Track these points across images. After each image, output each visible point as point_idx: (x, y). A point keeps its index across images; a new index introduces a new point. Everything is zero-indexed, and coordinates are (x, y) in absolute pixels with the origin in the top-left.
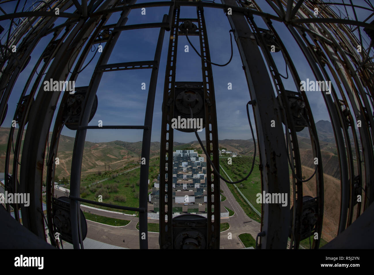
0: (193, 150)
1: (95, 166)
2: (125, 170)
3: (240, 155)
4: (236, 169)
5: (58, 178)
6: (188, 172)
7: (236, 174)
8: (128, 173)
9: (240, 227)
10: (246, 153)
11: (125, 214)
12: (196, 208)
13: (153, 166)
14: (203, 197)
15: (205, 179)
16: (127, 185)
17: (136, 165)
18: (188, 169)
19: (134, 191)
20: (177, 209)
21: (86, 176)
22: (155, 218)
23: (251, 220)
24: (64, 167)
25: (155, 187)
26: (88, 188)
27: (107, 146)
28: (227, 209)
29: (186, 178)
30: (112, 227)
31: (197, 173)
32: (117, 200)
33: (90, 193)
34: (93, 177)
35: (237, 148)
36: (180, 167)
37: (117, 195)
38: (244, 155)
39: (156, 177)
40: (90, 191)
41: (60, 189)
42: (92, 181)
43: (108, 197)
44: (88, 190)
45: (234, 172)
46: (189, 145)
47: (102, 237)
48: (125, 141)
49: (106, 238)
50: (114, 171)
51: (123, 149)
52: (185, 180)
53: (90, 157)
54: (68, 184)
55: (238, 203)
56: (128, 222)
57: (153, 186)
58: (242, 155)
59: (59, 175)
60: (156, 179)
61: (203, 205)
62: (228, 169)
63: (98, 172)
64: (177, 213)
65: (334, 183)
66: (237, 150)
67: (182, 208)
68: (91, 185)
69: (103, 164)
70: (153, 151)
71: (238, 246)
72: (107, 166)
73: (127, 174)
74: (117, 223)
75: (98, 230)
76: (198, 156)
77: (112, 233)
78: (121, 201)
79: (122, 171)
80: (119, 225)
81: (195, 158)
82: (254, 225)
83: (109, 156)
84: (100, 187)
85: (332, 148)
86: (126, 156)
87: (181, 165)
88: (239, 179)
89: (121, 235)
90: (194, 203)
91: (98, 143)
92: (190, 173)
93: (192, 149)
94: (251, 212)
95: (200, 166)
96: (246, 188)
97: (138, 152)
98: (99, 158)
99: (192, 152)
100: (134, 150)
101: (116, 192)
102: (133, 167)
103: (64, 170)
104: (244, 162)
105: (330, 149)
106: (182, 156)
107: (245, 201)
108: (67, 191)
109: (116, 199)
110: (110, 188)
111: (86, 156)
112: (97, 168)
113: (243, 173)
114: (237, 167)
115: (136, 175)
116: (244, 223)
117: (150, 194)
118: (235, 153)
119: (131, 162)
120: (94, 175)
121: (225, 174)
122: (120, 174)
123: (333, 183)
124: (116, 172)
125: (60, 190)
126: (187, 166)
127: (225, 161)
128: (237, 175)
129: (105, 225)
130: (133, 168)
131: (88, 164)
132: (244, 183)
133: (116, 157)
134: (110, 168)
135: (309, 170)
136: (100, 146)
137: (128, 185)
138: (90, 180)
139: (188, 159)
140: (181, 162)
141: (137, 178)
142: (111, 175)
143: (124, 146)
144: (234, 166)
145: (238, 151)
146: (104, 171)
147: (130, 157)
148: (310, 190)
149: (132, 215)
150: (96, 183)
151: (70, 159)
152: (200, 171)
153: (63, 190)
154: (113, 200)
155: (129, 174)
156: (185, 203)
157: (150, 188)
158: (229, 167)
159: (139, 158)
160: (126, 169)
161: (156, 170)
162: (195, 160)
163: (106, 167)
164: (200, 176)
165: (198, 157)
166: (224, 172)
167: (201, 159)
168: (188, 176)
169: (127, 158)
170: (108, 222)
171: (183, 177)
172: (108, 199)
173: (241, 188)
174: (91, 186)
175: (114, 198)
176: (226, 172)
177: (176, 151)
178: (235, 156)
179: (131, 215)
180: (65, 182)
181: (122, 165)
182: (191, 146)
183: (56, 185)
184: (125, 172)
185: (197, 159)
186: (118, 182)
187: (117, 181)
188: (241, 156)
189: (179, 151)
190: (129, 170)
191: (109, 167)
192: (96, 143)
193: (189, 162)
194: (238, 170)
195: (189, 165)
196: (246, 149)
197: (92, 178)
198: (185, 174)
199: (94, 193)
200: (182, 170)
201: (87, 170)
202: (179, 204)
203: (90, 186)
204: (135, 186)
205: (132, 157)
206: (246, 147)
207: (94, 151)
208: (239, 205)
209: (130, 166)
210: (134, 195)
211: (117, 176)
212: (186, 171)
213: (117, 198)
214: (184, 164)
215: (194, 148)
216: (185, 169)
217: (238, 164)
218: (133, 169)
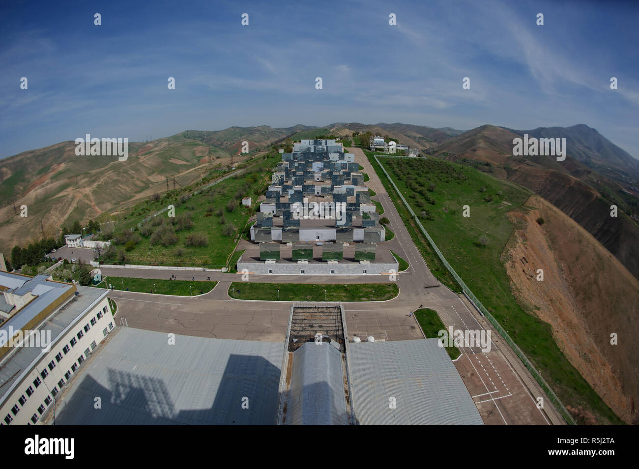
0: (334, 140)
1: (147, 185)
2: (204, 183)
3: (423, 155)
4: (415, 181)
5: (81, 226)
6: (324, 182)
7: (414, 190)
8: (211, 188)
9: (418, 294)
10: (434, 152)
11: (208, 270)
12: (338, 251)
13: (257, 172)
14: (352, 229)
15: (355, 195)
16: (209, 213)
17: (225, 172)
18: (323, 175)
19: (223, 223)
20: (303, 253)
21: (132, 208)
22: (262, 273)
23: (438, 283)
24: (91, 201)
25: (261, 211)
26: (136, 229)
27: (169, 145)
28: (396, 257)
29: (320, 192)
30: (184, 299)
31: (340, 183)
32: (192, 244)
33: (141, 239)
34: (144, 207)
35: (419, 142)
36: (309, 172)
37: (192, 234)
38: (431, 157)
39: (262, 192)
40: (141, 234)
41: (85, 245)
42: (144, 214)
43: (175, 240)
44: (136, 235)
45: (410, 186)
46: (327, 130)
47: (167, 323)
48: (203, 130)
49: (174, 323)
50: (183, 188)
51: (199, 145)
52: (318, 196)
53: (137, 171)
54: (100, 231)
55: (416, 247)
56: (213, 285)
57: (258, 210)
58: (428, 155)
59: (82, 219)
60: (263, 196)
61: (351, 246)
62: (399, 179)
63: (154, 195)
64: (303, 260)
65: (595, 251)
66: (418, 145)
67: (312, 250)
68: (142, 223)
69: (163, 178)
70: (257, 144)
71: (412, 333)
72: (171, 182)
73: (209, 191)
74: (193, 290)
75: (160, 309)
76: (343, 152)
77: (185, 310)
78: (200, 244)
79: (199, 187)
80: (196, 293)
81: (338, 154)
82: (444, 294)
83: (174, 162)
84: (159, 224)
85: (598, 181)
86: (207, 158)
87: (311, 167)
88: (419, 200)
89: (201, 313)
90: (334, 241)
91: (151, 142)
92: (328, 184)
93: (332, 138)
94: (439, 268)
95: (347, 170)
96: (433, 220)
97: (230, 147)
98: (155, 170)
99: (332, 143)
100: (221, 145)
101: (189, 228)
102: (219, 176)
103: (90, 206)
104: (430, 169)
105: (594, 182)
106: (312, 151)
107: (429, 245)
108: (97, 245)
109: (190, 243)
110: (177, 223)
111: (130, 170)
112: (152, 188)
113: (428, 190)
114: (416, 176)
115: (226, 192)
116: (426, 288)
117: (252, 227)
118: (415, 151)
119: (215, 169)
120: (147, 203)
121: (394, 189)
122: (196, 193)
123: (594, 249)
124: (188, 191)
125: (86, 247)
126: (321, 170)
127: (395, 163)
128: (416, 192)
129: (171, 298)
130: (219, 178)
131: (135, 185)
132: (430, 210)
133: (187, 161)
134: (176, 184)
135: (550, 209)
136: (156, 146)
137: (211, 211)
138: (140, 214)
139: (324, 157)
140: (311, 162)
141: (226, 198)
142: (179, 198)
143: (200, 139)
144: (411, 174)
145: (421, 147)
146: (164, 193)
147: (213, 159)
148: (550, 247)
149: (220, 271)
150: (150, 217)
151: (99, 183)
152: (346, 179)
153: (90, 247)
154: (184, 244)
155: (212, 190)
156: (318, 242)
157: (252, 215)
158: (401, 176)
159: (230, 158)
160: (207, 182)
161: (263, 178)
162: (338, 159)
163: (169, 183)
164: (347, 188)
165: (343, 154)
166: (392, 185)
167: (349, 157)
168: (323, 189)
169: (208, 160)
170: (175, 291)
171: (314, 190)
172: (174, 244)
173: (422, 218)
174: (142, 226)
175: (186, 240)
176: (396, 185)
177: (300, 142)
178: (415, 156)
179: (218, 270)
180: (94, 229)
181: (200, 175)
182: (330, 132)
183: (78, 240)
184: (205, 188)
185: (342, 156)
186: (193, 209)
187: (190, 207)
188: (425, 157)
189: (307, 141)
190: (212, 184)
191: (175, 182)
192: (148, 142)
193: (325, 163)
194: (419, 183)
195: (325, 167)
196: (435, 144)
197: (143, 210)
198: (318, 185)
199: (147, 237)
200: (313, 177)
201: (135, 196)
202: (307, 243)
203: (139, 225)
204: (224, 212)
205: (218, 158)
206: (435, 141)
207: (144, 158)
208: (418, 252)
209: (215, 175)
210: (222, 230)
211: (189, 199)
212: (320, 180)
213: (191, 239)
214: (317, 166)
215: (336, 136)
216: (317, 176)
217: (420, 171)
218: (219, 181)
